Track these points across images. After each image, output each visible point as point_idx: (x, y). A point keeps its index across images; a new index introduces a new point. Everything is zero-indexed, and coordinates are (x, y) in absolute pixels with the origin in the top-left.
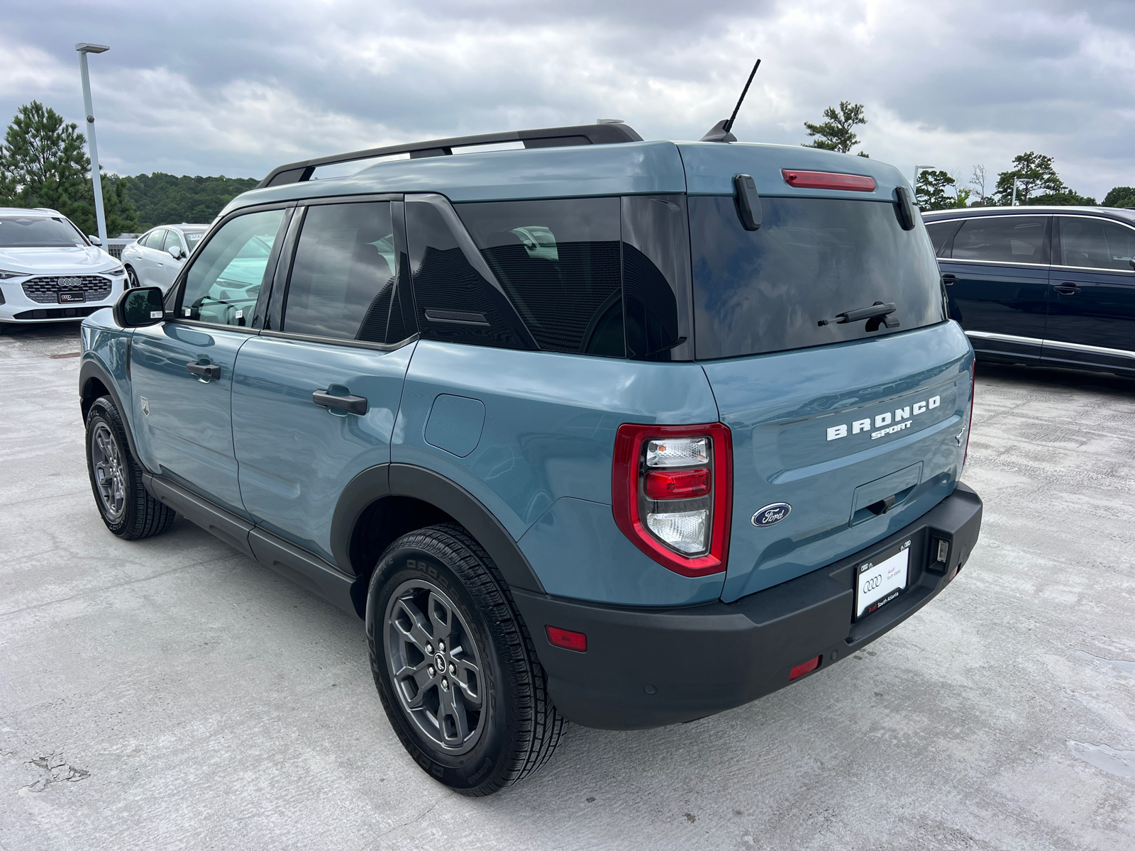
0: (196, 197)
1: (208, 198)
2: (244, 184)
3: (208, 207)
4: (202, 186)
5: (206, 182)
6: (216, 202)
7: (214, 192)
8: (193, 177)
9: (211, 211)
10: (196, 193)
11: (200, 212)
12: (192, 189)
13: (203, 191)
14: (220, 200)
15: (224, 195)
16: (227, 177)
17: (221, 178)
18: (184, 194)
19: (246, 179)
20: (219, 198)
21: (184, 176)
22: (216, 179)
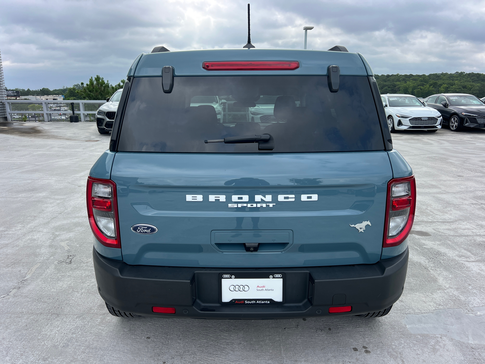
0: (385, 83)
1: (390, 83)
2: (407, 77)
3: (389, 87)
4: (389, 78)
5: (391, 77)
6: (393, 85)
7: (393, 81)
8: (385, 75)
9: (390, 89)
10: (385, 82)
11: (385, 89)
12: (384, 80)
13: (389, 81)
14: (395, 85)
15: (397, 82)
16: (400, 74)
17: (397, 75)
18: (380, 82)
19: (408, 74)
20: (394, 83)
21: (382, 75)
22: (395, 75)
